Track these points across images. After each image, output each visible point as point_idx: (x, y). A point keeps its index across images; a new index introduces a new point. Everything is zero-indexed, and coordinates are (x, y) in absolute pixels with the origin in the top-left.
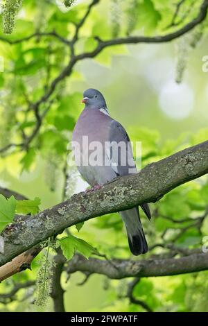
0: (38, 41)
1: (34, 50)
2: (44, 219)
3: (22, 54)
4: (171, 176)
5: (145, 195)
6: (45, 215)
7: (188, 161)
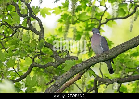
0: (92, 21)
1: (91, 24)
2: (83, 64)
3: (88, 25)
4: (118, 51)
5: (111, 57)
6: (83, 63)
7: (123, 46)
